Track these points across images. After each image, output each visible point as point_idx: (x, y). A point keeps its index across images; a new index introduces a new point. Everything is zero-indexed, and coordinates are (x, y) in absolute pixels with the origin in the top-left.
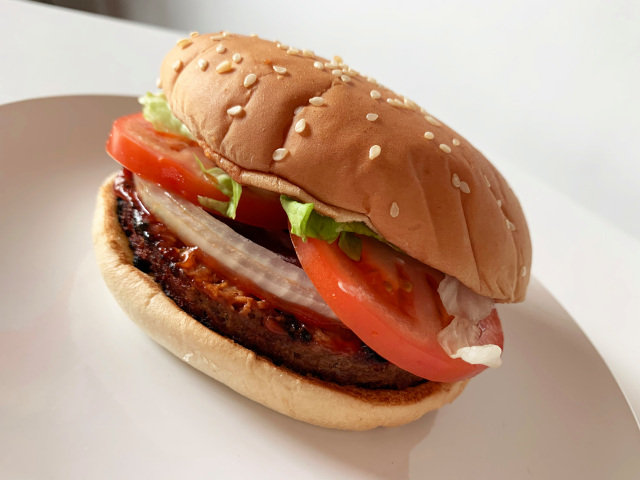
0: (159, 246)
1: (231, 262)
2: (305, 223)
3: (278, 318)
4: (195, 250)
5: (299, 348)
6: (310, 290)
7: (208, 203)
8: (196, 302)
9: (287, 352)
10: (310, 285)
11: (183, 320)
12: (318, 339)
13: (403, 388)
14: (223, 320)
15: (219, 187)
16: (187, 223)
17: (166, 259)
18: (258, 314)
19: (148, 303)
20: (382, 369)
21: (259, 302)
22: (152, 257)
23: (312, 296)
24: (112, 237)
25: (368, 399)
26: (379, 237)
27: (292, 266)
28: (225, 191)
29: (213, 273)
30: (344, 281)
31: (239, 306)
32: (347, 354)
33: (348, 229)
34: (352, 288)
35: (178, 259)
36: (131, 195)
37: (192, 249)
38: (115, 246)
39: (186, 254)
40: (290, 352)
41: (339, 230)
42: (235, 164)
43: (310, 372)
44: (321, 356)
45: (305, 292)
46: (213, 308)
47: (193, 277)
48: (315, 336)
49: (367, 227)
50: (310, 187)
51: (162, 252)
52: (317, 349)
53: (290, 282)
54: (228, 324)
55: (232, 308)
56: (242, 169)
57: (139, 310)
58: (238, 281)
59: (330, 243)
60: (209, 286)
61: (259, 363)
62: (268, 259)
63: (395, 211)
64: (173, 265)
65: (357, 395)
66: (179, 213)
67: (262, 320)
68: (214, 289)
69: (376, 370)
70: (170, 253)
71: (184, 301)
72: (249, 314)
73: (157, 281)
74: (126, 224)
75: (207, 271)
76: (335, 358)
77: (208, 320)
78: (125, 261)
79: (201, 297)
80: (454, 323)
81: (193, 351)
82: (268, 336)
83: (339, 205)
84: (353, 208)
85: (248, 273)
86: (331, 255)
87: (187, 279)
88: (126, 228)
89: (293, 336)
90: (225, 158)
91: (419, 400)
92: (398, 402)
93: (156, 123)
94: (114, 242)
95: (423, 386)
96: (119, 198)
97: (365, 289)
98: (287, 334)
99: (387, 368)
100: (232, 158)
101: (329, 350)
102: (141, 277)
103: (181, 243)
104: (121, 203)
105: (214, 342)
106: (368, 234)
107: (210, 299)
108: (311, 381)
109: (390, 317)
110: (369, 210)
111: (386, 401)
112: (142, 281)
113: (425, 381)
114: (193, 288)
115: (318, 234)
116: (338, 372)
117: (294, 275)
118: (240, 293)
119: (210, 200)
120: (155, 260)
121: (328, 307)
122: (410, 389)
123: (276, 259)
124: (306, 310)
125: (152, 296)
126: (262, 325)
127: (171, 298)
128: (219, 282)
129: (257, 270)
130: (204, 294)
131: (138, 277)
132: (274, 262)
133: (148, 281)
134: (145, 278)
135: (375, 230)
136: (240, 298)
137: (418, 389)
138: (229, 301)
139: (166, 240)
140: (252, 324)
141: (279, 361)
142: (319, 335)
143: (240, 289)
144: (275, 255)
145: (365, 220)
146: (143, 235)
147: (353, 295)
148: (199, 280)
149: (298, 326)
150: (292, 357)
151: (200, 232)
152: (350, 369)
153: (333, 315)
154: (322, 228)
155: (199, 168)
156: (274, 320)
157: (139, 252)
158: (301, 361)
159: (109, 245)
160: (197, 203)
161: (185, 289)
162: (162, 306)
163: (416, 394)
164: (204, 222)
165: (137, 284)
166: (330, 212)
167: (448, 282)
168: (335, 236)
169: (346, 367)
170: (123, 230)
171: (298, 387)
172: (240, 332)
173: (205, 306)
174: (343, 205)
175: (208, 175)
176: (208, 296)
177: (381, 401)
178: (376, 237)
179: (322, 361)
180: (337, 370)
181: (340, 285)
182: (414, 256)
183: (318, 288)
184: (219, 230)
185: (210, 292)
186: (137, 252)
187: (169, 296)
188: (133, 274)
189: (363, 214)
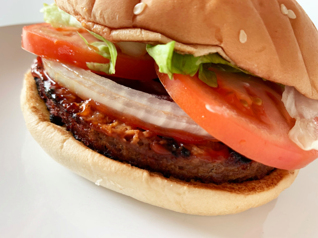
0: (62, 103)
1: (117, 105)
2: (170, 61)
3: (162, 142)
4: (89, 102)
5: (182, 162)
6: (182, 117)
7: (94, 66)
8: (97, 140)
9: (173, 166)
10: (181, 112)
11: (90, 155)
12: (195, 153)
13: (262, 178)
14: (120, 150)
15: (100, 53)
16: (80, 82)
17: (69, 112)
18: (146, 142)
19: (62, 147)
20: (247, 167)
21: (144, 133)
22: (61, 113)
23: (184, 121)
24: (32, 105)
25: (239, 191)
26: (232, 64)
27: (165, 101)
28: (105, 55)
29: (105, 117)
30: (210, 104)
31: (129, 138)
32: (220, 161)
33: (206, 61)
34: (218, 108)
35: (78, 110)
36: (42, 73)
37: (87, 102)
38: (35, 110)
39: (84, 106)
40: (175, 166)
41: (198, 63)
42: (105, 26)
43: (193, 178)
44: (199, 166)
45: (179, 118)
46: (111, 143)
47: (90, 122)
48: (193, 151)
49: (221, 57)
50: (168, 31)
51: (66, 107)
52: (196, 161)
53: (165, 113)
54: (124, 153)
55: (125, 140)
56: (112, 29)
57: (57, 153)
58: (126, 119)
59: (193, 75)
60: (104, 127)
61: (153, 179)
62: (146, 99)
63: (243, 38)
64: (75, 115)
65: (232, 190)
66: (73, 76)
67: (149, 145)
68: (108, 128)
69: (244, 169)
70: (72, 107)
71: (89, 141)
72: (138, 143)
73: (68, 130)
74: (42, 95)
75: (101, 115)
76: (211, 165)
77: (109, 152)
78: (43, 119)
79: (101, 136)
80: (297, 123)
81: (102, 177)
82: (156, 157)
83: (196, 42)
84: (207, 42)
85: (132, 112)
86: (194, 86)
87: (86, 124)
88: (43, 97)
89: (175, 154)
90: (97, 24)
91: (276, 184)
92: (262, 189)
93: (52, 22)
94: (34, 107)
95: (275, 173)
96: (36, 77)
97: (228, 108)
98: (170, 153)
99: (251, 165)
100: (102, 21)
101: (206, 160)
102: (55, 128)
103: (79, 99)
104: (37, 80)
105: (115, 169)
106: (223, 62)
107: (107, 136)
108: (195, 185)
109: (252, 126)
110: (221, 41)
111: (253, 190)
112: (56, 131)
113: (275, 169)
114: (92, 130)
115: (181, 71)
116: (214, 175)
117: (167, 107)
118: (128, 128)
119: (96, 64)
120: (63, 114)
121: (199, 127)
122: (267, 177)
123: (151, 98)
124: (182, 132)
125: (64, 141)
126: (150, 149)
127: (80, 140)
128: (112, 122)
129: (138, 108)
130: (102, 133)
131: (53, 129)
132: (150, 100)
133: (61, 131)
134: (59, 129)
135: (228, 58)
136: (129, 131)
137: (272, 176)
138: (121, 135)
139: (68, 98)
140: (142, 150)
141: (167, 174)
142: (195, 150)
143: (128, 125)
144: (151, 96)
145: (219, 50)
146: (51, 98)
147: (220, 113)
148: (96, 123)
149: (178, 146)
150: (177, 169)
151: (90, 88)
152: (223, 171)
153: (204, 132)
154: (184, 65)
155: (84, 44)
156: (158, 144)
157: (52, 111)
158: (184, 172)
159: (30, 110)
160: (86, 68)
161: (87, 131)
162: (73, 147)
163: (272, 180)
164: (93, 80)
165: (53, 135)
166: (188, 49)
167: (288, 92)
168: (195, 69)
169: (220, 171)
170: (41, 98)
171: (187, 192)
172: (134, 157)
173: (104, 142)
174: (199, 41)
175: (91, 46)
176: (105, 134)
177: (250, 191)
178: (229, 64)
179: (201, 169)
180: (213, 174)
181: (208, 107)
182: (260, 75)
183: (189, 114)
184: (105, 84)
185: (105, 131)
186: (51, 112)
187: (77, 140)
188: (49, 127)
189: (217, 46)
